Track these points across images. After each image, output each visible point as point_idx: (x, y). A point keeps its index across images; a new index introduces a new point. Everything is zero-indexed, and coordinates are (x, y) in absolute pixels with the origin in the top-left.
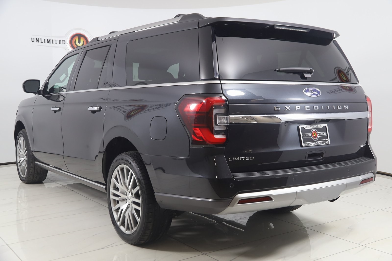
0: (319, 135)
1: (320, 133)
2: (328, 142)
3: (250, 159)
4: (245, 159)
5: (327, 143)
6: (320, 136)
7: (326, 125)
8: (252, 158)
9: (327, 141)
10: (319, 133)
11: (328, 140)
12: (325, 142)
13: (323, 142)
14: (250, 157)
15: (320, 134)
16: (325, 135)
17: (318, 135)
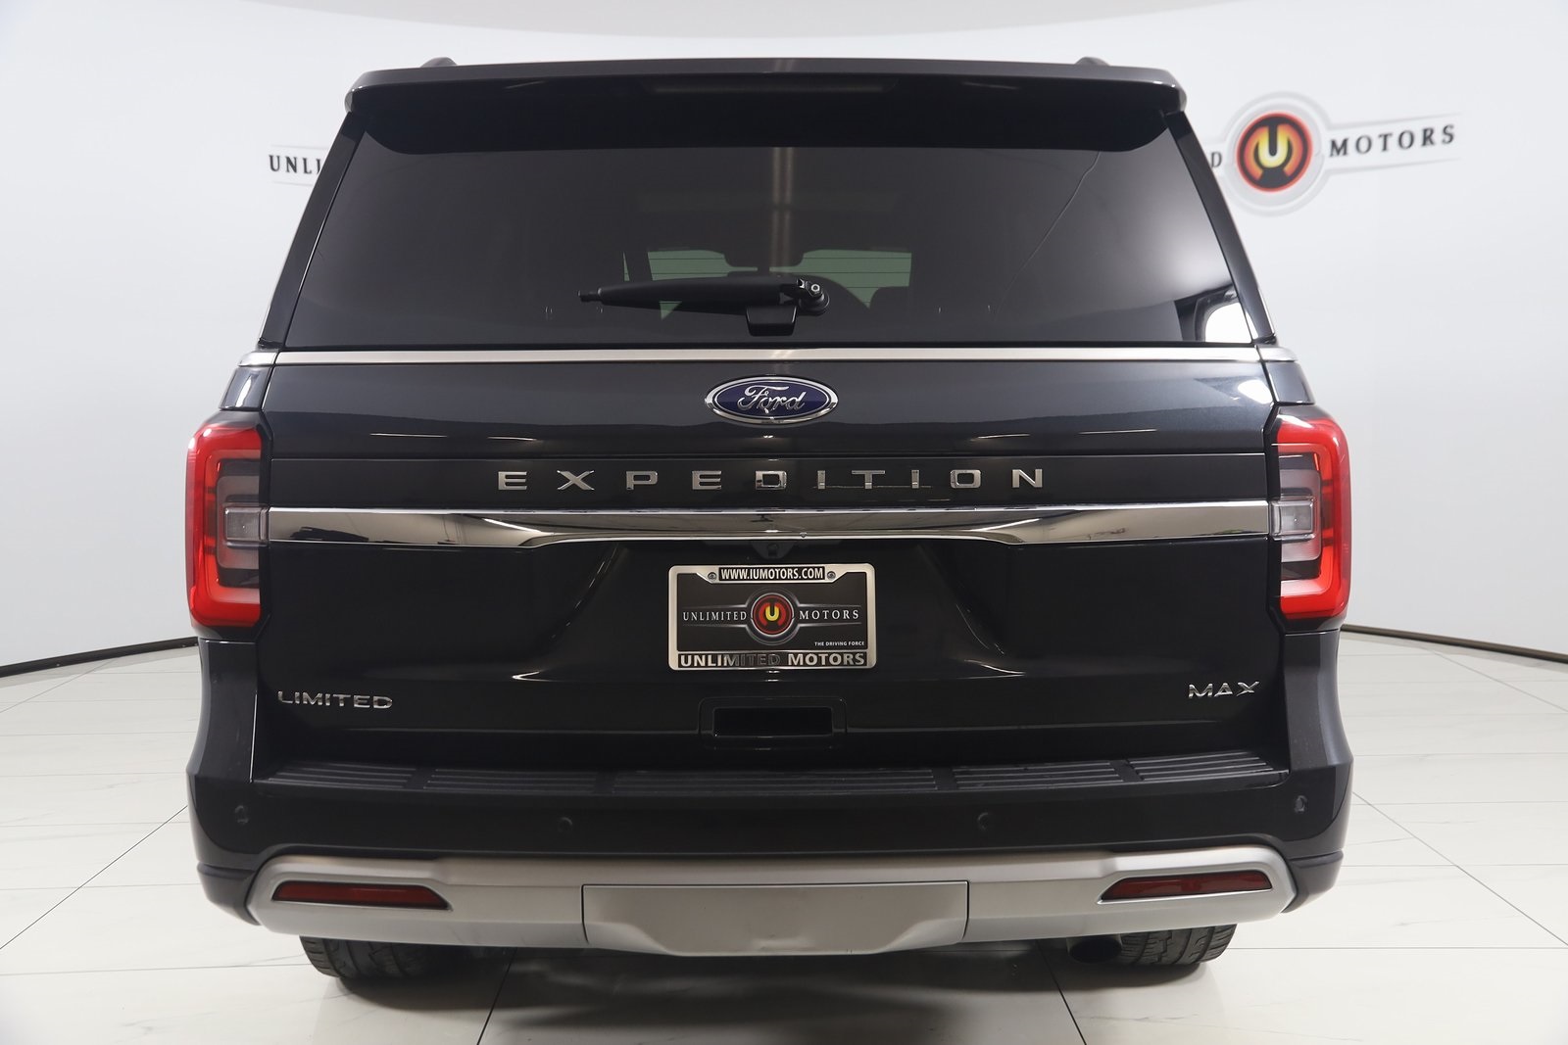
0: (804, 615)
1: (810, 610)
2: (865, 657)
3: (372, 706)
4: (349, 702)
5: (854, 660)
6: (810, 620)
7: (868, 570)
8: (381, 703)
9: (854, 654)
10: (804, 610)
11: (866, 647)
12: (842, 654)
13: (823, 656)
14: (372, 698)
15: (807, 616)
16: (851, 620)
17: (797, 615)
